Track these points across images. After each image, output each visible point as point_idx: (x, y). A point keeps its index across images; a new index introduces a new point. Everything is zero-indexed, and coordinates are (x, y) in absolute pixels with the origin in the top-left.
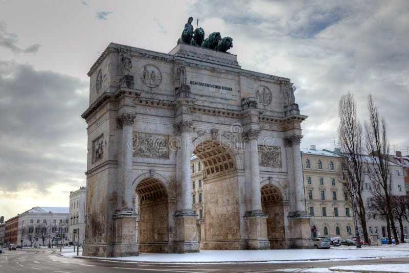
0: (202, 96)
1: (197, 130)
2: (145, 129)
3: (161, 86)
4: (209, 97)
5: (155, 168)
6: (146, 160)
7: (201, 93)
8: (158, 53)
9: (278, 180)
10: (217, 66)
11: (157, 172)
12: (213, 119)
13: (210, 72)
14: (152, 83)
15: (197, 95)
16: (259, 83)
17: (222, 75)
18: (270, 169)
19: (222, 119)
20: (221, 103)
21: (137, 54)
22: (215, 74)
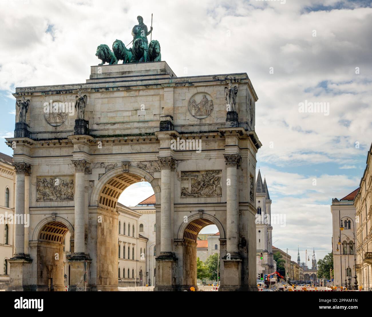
0: (114, 124)
1: (106, 164)
2: (48, 172)
3: (66, 123)
4: (123, 123)
5: (58, 212)
6: (49, 204)
7: (113, 121)
8: (63, 86)
9: (213, 213)
10: (135, 82)
11: (61, 215)
12: (126, 149)
13: (126, 92)
14: (58, 121)
15: (108, 124)
16: (193, 91)
17: (141, 93)
18: (202, 200)
19: (137, 148)
20: (137, 128)
21: (40, 94)
22: (133, 93)
